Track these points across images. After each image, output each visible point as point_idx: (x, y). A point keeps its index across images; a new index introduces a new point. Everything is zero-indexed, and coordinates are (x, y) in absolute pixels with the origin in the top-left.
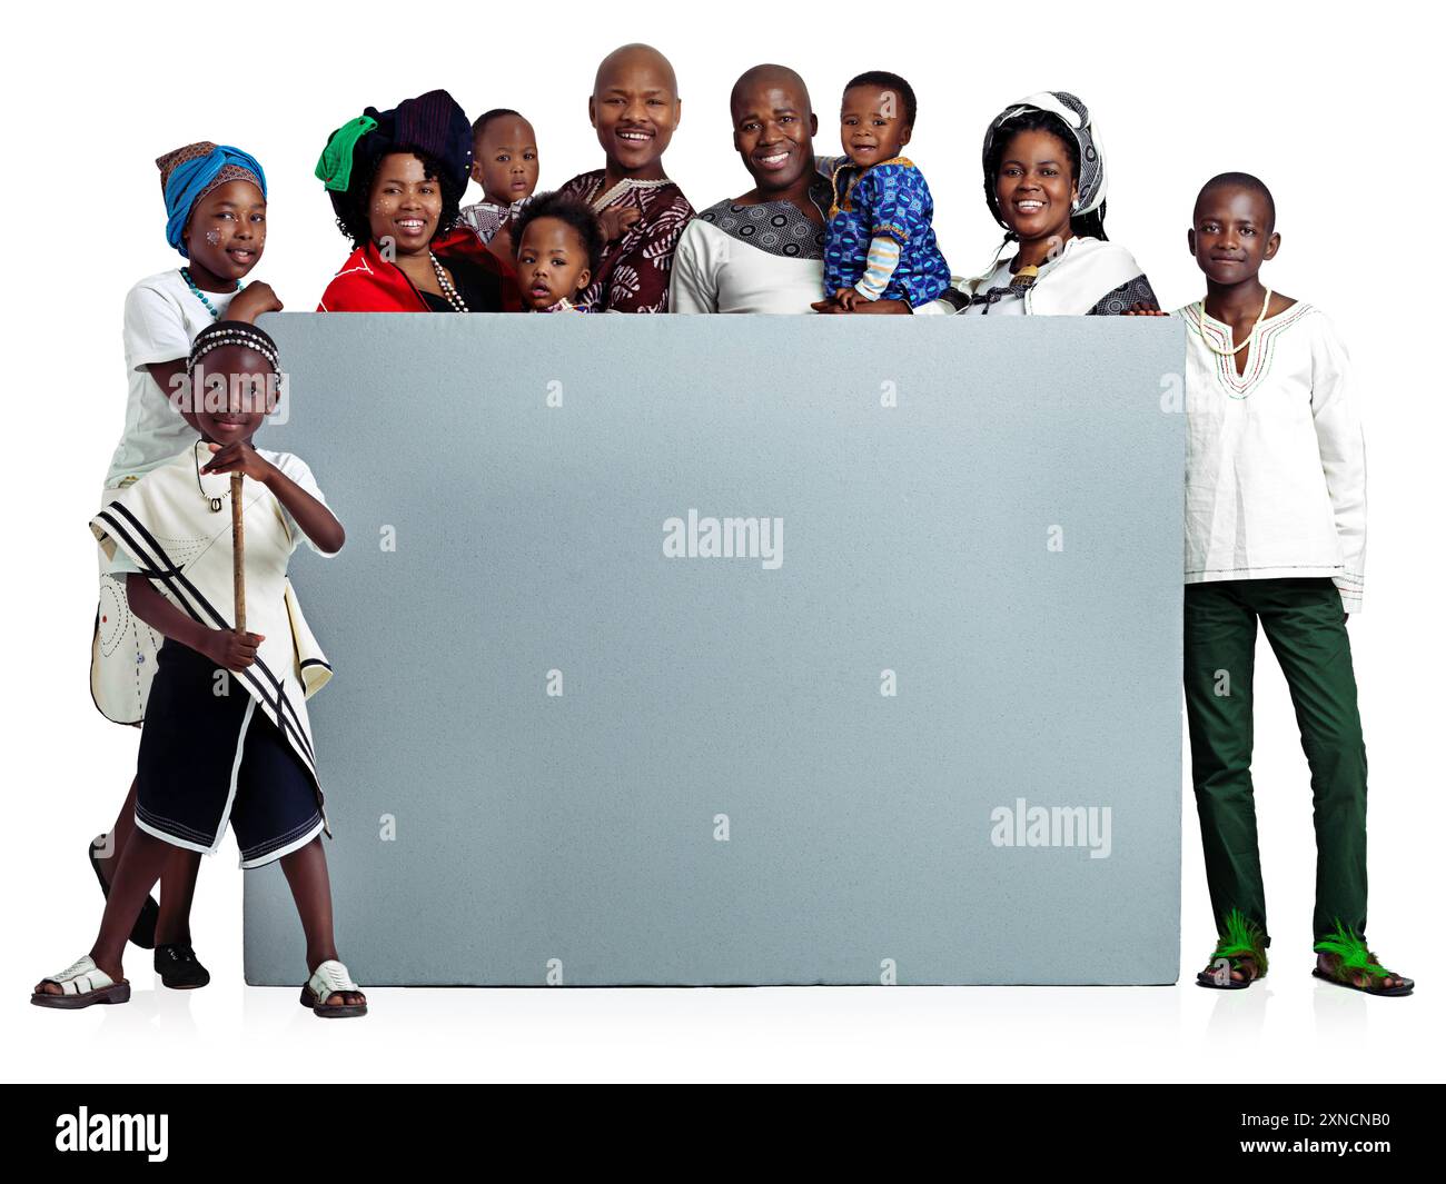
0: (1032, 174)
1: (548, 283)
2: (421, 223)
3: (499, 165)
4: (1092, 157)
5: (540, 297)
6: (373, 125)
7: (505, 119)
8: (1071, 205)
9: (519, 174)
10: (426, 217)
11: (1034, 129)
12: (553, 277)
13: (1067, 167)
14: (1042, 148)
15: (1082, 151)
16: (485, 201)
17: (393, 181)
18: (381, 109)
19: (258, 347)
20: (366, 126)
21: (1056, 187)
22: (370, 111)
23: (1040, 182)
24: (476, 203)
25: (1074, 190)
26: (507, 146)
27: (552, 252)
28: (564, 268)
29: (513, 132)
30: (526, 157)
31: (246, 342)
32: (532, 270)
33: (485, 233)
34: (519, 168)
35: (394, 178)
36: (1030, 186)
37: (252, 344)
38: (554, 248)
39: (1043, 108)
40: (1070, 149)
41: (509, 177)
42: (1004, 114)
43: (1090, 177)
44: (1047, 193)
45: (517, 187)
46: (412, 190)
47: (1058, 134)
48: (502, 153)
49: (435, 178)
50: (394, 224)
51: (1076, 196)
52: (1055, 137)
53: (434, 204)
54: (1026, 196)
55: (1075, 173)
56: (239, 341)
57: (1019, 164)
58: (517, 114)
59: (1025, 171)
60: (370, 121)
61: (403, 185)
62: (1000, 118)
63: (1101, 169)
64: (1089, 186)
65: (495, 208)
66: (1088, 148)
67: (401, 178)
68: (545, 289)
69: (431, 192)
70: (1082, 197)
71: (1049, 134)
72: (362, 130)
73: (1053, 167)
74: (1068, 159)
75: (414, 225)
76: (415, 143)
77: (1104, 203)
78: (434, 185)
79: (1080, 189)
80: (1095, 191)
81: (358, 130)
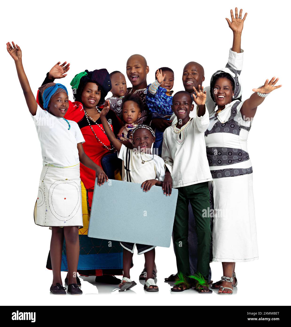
0: (222, 89)
1: (132, 117)
2: (94, 101)
3: (116, 86)
4: (238, 85)
5: (130, 121)
6: (86, 74)
7: (117, 74)
8: (232, 97)
9: (122, 89)
10: (96, 100)
11: (223, 77)
12: (132, 116)
13: (231, 87)
14: (225, 82)
15: (235, 84)
16: (113, 96)
17: (89, 89)
18: (89, 71)
19: (144, 127)
20: (84, 74)
21: (228, 92)
22: (86, 71)
23: (224, 91)
24: (110, 97)
25: (233, 93)
26: (118, 81)
27: (131, 109)
28: (134, 113)
29: (119, 77)
30: (123, 84)
31: (141, 127)
32: (127, 114)
33: (113, 105)
34: (121, 87)
35: (90, 89)
36: (221, 92)
37: (143, 127)
38: (131, 108)
39: (226, 72)
40: (232, 83)
41: (119, 89)
42: (216, 73)
43: (237, 90)
44: (226, 94)
45: (121, 92)
46: (94, 92)
47: (229, 79)
48: (117, 83)
49: (100, 91)
50: (88, 100)
51: (233, 95)
52: (228, 79)
53: (98, 97)
54: (220, 94)
55: (233, 89)
56: (140, 127)
57: (218, 86)
58: (120, 72)
59: (220, 88)
60: (86, 73)
61: (92, 91)
62: (215, 74)
63: (240, 88)
64: (237, 92)
65: (116, 98)
66: (237, 83)
67: (92, 89)
68: (131, 119)
69: (99, 94)
70: (235, 95)
71: (227, 79)
72: (84, 75)
73: (227, 87)
74: (232, 85)
75: (92, 101)
76: (96, 80)
77: (241, 96)
78: (100, 93)
79: (234, 93)
80: (239, 93)
81: (82, 75)
